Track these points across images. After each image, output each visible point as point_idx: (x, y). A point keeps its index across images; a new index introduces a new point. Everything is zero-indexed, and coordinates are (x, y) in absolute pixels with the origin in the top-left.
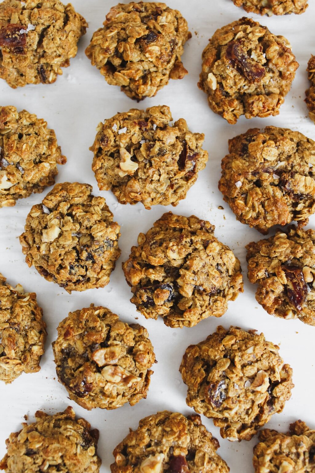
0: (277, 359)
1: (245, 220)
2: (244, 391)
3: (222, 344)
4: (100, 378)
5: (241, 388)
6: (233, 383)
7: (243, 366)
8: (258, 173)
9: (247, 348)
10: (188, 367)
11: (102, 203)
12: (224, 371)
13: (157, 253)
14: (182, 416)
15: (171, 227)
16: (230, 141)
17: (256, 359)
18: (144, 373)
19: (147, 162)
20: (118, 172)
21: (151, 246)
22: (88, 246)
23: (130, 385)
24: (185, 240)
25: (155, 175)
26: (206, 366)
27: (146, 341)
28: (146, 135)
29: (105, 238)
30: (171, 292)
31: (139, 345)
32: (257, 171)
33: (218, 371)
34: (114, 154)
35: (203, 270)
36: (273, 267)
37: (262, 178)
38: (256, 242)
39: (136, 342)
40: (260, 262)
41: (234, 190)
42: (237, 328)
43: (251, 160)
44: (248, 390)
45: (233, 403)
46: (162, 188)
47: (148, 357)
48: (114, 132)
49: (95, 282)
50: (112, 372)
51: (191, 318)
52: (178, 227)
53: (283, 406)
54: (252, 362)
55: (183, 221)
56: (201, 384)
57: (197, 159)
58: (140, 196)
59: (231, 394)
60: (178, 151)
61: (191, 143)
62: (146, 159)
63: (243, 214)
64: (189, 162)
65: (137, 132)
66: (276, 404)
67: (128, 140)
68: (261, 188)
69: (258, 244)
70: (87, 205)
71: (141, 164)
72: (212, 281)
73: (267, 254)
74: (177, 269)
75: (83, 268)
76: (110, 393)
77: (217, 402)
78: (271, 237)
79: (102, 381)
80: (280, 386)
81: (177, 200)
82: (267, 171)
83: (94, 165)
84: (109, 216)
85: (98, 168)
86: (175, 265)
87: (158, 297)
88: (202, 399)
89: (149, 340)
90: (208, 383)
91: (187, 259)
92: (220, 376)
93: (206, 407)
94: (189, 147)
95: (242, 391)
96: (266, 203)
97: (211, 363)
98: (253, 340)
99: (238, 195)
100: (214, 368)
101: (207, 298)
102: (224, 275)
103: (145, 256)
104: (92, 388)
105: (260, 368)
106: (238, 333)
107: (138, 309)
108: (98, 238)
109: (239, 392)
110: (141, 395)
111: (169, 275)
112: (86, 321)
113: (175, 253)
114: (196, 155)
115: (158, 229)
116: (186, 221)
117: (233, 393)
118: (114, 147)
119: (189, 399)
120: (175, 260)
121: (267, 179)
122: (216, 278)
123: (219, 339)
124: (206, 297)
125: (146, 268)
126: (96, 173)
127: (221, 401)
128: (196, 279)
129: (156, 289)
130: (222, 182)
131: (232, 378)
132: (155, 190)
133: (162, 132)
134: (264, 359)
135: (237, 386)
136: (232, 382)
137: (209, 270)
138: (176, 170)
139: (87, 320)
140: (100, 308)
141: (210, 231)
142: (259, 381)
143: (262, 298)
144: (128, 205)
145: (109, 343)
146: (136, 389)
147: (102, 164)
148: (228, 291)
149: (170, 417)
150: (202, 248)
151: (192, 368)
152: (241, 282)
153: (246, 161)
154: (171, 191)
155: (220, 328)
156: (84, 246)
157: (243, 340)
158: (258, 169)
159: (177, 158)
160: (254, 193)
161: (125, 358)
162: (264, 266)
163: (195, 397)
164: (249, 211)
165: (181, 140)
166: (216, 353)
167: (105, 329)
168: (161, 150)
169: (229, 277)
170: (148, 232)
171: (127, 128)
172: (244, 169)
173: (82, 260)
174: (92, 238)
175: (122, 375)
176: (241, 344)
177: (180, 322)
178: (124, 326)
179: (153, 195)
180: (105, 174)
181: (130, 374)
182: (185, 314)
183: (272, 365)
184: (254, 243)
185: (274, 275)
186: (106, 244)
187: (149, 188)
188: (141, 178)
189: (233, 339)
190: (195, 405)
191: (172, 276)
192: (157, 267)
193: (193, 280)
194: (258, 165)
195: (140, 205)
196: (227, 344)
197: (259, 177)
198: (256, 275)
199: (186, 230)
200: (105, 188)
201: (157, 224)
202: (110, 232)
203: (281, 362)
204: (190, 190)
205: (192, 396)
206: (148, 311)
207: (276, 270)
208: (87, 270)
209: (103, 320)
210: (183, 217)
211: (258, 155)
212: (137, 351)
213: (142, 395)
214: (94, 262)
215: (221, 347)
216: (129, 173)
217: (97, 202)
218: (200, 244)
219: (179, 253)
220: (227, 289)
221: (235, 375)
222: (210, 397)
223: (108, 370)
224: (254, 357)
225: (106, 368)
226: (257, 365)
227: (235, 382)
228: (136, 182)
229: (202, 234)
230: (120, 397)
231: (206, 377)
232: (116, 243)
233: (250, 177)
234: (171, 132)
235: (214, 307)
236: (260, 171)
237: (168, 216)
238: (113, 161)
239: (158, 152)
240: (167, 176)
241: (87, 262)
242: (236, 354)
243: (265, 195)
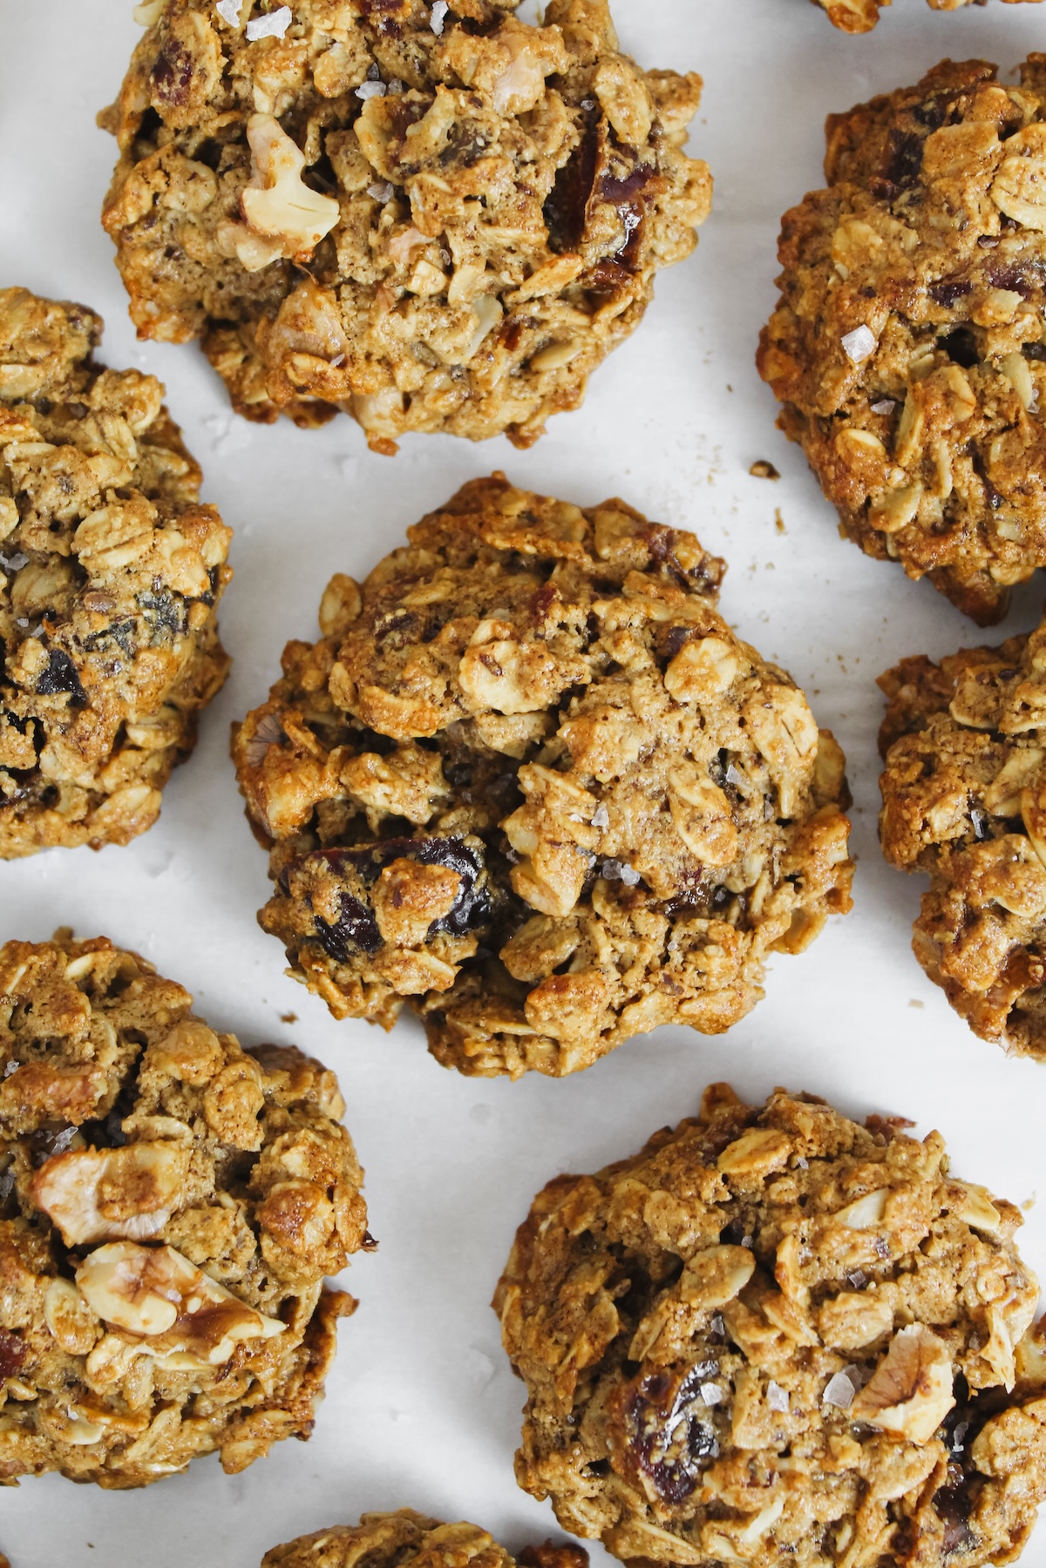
0: (1004, 1270)
1: (881, 535)
2: (818, 1426)
3: (716, 1169)
4: (68, 1306)
5: (803, 1406)
6: (763, 1376)
7: (823, 1294)
8: (966, 289)
9: (846, 1198)
10: (534, 1286)
11: (143, 406)
12: (716, 1313)
13: (410, 673)
14: (486, 1542)
15: (492, 547)
16: (834, 121)
17: (888, 1263)
18: (304, 1301)
19: (387, 197)
20: (234, 241)
21: (382, 635)
22: (55, 618)
23: (221, 1353)
24: (557, 613)
25: (422, 268)
26: (628, 1282)
27: (326, 1135)
28: (388, 54)
29: (147, 579)
30: (467, 881)
31: (286, 1148)
32: (960, 279)
33: (689, 1312)
34: (219, 148)
35: (644, 780)
36: (1013, 785)
37: (981, 315)
38: (934, 657)
39: (273, 1132)
40: (944, 757)
41: (832, 373)
42: (808, 1099)
43: (933, 220)
44: (842, 1421)
45: (753, 1483)
46: (461, 338)
47: (324, 1214)
48: (223, 32)
49: (80, 813)
50: (134, 1276)
51: (566, 1021)
52: (530, 549)
53: (1023, 1528)
54: (870, 1277)
55: (558, 523)
56: (593, 1375)
57: (648, 199)
58: (339, 374)
59: (746, 1436)
60: (551, 150)
61: (625, 112)
62: (386, 182)
63: (876, 502)
64: (608, 211)
65: (341, 37)
66: (987, 1510)
67: (293, 75)
68: (975, 370)
69: (946, 668)
70: (67, 406)
71: (352, 207)
72: (688, 839)
73: (986, 717)
74: (505, 765)
75: (23, 731)
76: (114, 1391)
77: (673, 1471)
78: (1017, 638)
79: (80, 1323)
80: (1013, 1416)
81: (534, 415)
82: (1011, 283)
83: (112, 202)
84: (181, 478)
85: (132, 219)
86: (498, 744)
87: (398, 902)
88: (595, 1457)
89: (342, 1129)
90: (632, 1369)
91: (562, 717)
92: (694, 1338)
93: (615, 1499)
94: (613, 135)
95: (804, 1425)
96: (997, 450)
97: (655, 1271)
98: (882, 1161)
99: (852, 402)
100: (665, 1292)
101: (654, 927)
102: (753, 814)
103: (347, 686)
104: (22, 1355)
105: (910, 1314)
106: (806, 1120)
107: (297, 965)
108: (110, 578)
109: (792, 1426)
110: (280, 1415)
111: (468, 796)
112: (15, 1009)
113: (503, 681)
114: (644, 175)
115: (425, 557)
116: (573, 525)
117: (756, 1430)
118: (223, 110)
119: (529, 1454)
120: (498, 713)
121: (1007, 325)
122: (707, 822)
123: (707, 1145)
124: (652, 918)
125: (349, 748)
126: (121, 247)
127: (692, 1471)
128: (605, 823)
129: (388, 861)
130: (777, 334)
131: (756, 1348)
132: (424, 352)
133: (472, 40)
134: (934, 1263)
135: (783, 1396)
136: (754, 1373)
137: (676, 780)
138: (536, 245)
139: (21, 999)
140: (98, 944)
141: (698, 585)
142: (900, 1375)
143: (941, 945)
144: (283, 430)
145: (128, 1125)
146: (255, 1384)
147: (156, 196)
148: (768, 901)
149: (426, 1544)
150: (644, 661)
151: (557, 1290)
152: (842, 855)
153: (908, 225)
154: (505, 363)
155: (717, 1095)
156: (36, 618)
157: (829, 1159)
158: (966, 266)
159: (545, 184)
160: (937, 391)
161: (207, 1210)
162: (962, 778)
163: (563, 1446)
164: (903, 491)
165: (571, 93)
166: (684, 1216)
167: (112, 1054)
168: (458, 134)
169: (778, 829)
170: (376, 570)
171: (295, 11)
172: (891, 266)
173: (17, 687)
174: (78, 574)
175: (187, 1296)
176: (818, 1176)
177: (511, 1042)
178: (215, 1043)
179: (410, 375)
180: (169, 253)
181: (230, 1295)
182: (534, 1000)
183: (973, 1304)
184: (924, 661)
185: (1015, 825)
186: (147, 613)
187: (391, 334)
188: (351, 281)
189: (775, 1149)
190: (558, 1486)
191: (480, 801)
192: (405, 747)
193: (588, 823)
194: (966, 247)
195: (343, 430)
196: (744, 1169)
197: (969, 313)
198: (918, 824)
199: (570, 567)
200: (166, 328)
201: (426, 533)
202: (174, 553)
203: (1028, 1290)
204: (606, 361)
205: (546, 1437)
206: (344, 975)
207: (1027, 802)
208: (40, 742)
209: (106, 1008)
210: (559, 507)
211: (973, 196)
212: (273, 1177)
213: (288, 1417)
214: (78, 704)
215: (712, 1187)
216: (287, 250)
217: (118, 395)
218: (636, 642)
219: (523, 681)
220: (763, 891)
221: (774, 1335)
222: (637, 1441)
223: (114, 1266)
224: (883, 1250)
225: (100, 1255)
226: (893, 1296)
227: (773, 1371)
228: (321, 298)
229: (653, 590)
230: (170, 1417)
231: (623, 1339)
232: (200, 614)
233: (921, 307)
234: (521, 45)
235: (690, 976)
236: (977, 278)
237: (487, 493)
238: (212, 183)
239: (447, 142)
240: (486, 279)
241: (45, 702)
242: (789, 1226)
243: (994, 405)
